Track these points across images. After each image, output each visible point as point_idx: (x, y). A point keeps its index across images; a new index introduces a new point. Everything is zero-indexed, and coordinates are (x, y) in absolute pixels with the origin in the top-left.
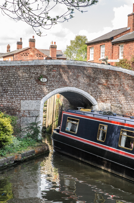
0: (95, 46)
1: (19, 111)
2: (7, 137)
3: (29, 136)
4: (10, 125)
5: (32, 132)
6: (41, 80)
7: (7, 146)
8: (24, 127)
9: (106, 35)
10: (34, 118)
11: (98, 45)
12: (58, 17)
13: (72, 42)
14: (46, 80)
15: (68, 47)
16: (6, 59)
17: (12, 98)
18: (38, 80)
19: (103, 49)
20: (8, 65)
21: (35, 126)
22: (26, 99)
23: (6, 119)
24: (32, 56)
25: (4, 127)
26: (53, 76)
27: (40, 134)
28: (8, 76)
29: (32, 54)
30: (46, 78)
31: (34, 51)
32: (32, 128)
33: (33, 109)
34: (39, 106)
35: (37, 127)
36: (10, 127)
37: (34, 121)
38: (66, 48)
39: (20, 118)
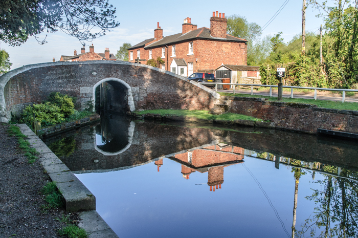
0: (133, 50)
1: (79, 94)
2: (70, 110)
3: (86, 110)
4: (72, 103)
5: (89, 107)
6: (93, 73)
7: (71, 116)
8: (82, 104)
9: (141, 43)
10: (89, 98)
11: (136, 50)
12: (96, 34)
13: (121, 48)
14: (96, 73)
15: (118, 51)
16: (74, 60)
17: (74, 86)
18: (91, 74)
19: (139, 53)
20: (70, 64)
21: (90, 103)
22: (83, 86)
23: (69, 99)
24: (92, 58)
25: (67, 104)
26: (101, 71)
27: (94, 108)
28: (70, 71)
29: (92, 56)
30: (96, 72)
31: (93, 55)
32: (88, 104)
33: (88, 92)
34: (92, 90)
35: (91, 104)
36: (72, 104)
37: (89, 100)
38: (117, 52)
39: (80, 98)
